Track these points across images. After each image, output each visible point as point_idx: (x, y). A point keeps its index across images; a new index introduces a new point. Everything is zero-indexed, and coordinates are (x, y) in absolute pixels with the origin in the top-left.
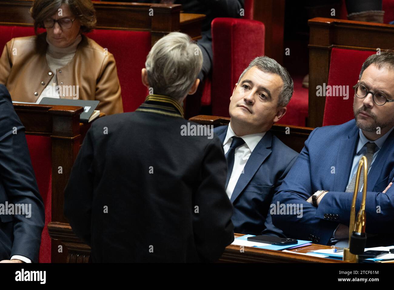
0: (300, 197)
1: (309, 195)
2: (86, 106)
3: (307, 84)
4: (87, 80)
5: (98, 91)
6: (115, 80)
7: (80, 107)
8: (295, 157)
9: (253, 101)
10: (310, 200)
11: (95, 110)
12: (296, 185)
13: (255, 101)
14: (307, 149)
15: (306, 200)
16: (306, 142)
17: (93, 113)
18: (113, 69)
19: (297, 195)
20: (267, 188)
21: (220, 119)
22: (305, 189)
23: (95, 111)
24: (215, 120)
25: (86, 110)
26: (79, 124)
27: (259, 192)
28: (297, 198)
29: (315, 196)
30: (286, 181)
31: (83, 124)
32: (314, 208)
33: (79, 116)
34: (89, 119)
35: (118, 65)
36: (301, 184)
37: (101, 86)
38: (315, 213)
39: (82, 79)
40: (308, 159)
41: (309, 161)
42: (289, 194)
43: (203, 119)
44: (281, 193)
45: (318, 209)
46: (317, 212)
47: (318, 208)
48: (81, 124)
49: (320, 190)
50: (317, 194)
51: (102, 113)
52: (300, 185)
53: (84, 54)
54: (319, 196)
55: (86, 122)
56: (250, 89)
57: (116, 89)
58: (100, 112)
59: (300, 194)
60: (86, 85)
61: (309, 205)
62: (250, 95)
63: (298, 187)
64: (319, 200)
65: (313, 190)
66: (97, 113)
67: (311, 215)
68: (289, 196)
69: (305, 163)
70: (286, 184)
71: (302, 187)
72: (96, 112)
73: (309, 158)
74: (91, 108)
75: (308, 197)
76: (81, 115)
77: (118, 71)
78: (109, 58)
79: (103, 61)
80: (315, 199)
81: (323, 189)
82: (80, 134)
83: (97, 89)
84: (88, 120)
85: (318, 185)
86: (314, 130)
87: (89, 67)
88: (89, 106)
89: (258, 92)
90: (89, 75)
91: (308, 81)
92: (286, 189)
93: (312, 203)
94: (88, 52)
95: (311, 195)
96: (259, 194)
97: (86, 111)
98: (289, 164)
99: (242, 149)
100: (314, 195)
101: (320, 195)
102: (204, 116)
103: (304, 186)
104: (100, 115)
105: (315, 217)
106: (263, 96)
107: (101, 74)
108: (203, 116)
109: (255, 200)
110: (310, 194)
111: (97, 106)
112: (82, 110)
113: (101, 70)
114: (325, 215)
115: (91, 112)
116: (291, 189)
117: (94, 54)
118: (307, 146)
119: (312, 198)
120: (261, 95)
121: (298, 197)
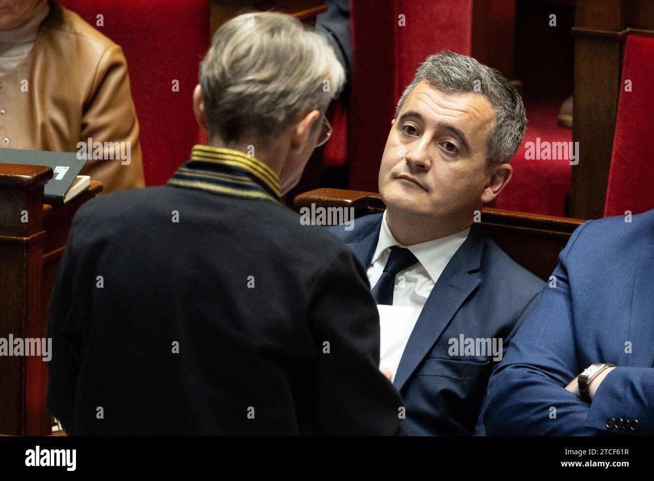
0: (551, 379)
1: (571, 374)
2: (59, 165)
3: (569, 119)
4: (61, 104)
5: (86, 130)
6: (127, 106)
7: (45, 167)
8: (537, 295)
9: (428, 163)
10: (573, 386)
11: (79, 174)
12: (542, 352)
13: (431, 162)
14: (565, 270)
15: (565, 386)
16: (563, 254)
17: (75, 181)
18: (121, 82)
19: (545, 375)
20: (473, 366)
21: (367, 198)
22: (561, 361)
23: (78, 177)
24: (355, 200)
25: (57, 174)
26: (43, 206)
27: (455, 377)
28: (543, 381)
29: (586, 378)
30: (517, 344)
31: (50, 206)
32: (582, 404)
33: (42, 188)
34: (65, 194)
35: (133, 73)
36: (552, 350)
37: (92, 119)
38: (584, 416)
39: (49, 104)
40: (567, 292)
41: (570, 297)
42: (524, 371)
43: (328, 196)
44: (507, 369)
45: (591, 408)
46: (588, 415)
47: (593, 403)
48: (46, 206)
49: (596, 364)
50: (589, 372)
51: (94, 182)
52: (550, 352)
53: (55, 46)
54: (595, 377)
55: (57, 201)
56: (418, 135)
57: (127, 126)
58: (91, 179)
59: (548, 371)
60: (58, 117)
61: (572, 398)
62: (419, 148)
63: (545, 356)
64: (594, 387)
65: (580, 362)
66: (84, 181)
67: (576, 420)
68: (525, 378)
69: (560, 301)
70: (518, 349)
71: (555, 357)
72: (80, 179)
73: (569, 290)
74: (69, 169)
75: (570, 380)
76: (46, 186)
77: (132, 85)
78: (113, 53)
79: (99, 63)
80: (584, 384)
81: (602, 360)
82: (44, 230)
83: (84, 126)
84: (62, 198)
85: (591, 352)
86: (582, 224)
87: (65, 75)
88: (66, 166)
89: (437, 138)
90: (67, 94)
91: (571, 111)
92: (518, 360)
93: (579, 392)
94: (64, 41)
95: (576, 376)
96: (455, 381)
97: (59, 177)
98: (524, 310)
99: (410, 274)
100: (583, 374)
101: (596, 374)
102: (330, 189)
103: (559, 355)
104: (90, 186)
105: (586, 425)
106: (450, 146)
107: (93, 92)
108: (328, 190)
109: (445, 393)
110: (573, 374)
111: (84, 166)
112: (50, 174)
113: (93, 83)
114: (608, 420)
115: (70, 180)
116: (529, 361)
117: (79, 46)
118: (565, 263)
119: (579, 382)
120: (445, 145)
121: (547, 380)
